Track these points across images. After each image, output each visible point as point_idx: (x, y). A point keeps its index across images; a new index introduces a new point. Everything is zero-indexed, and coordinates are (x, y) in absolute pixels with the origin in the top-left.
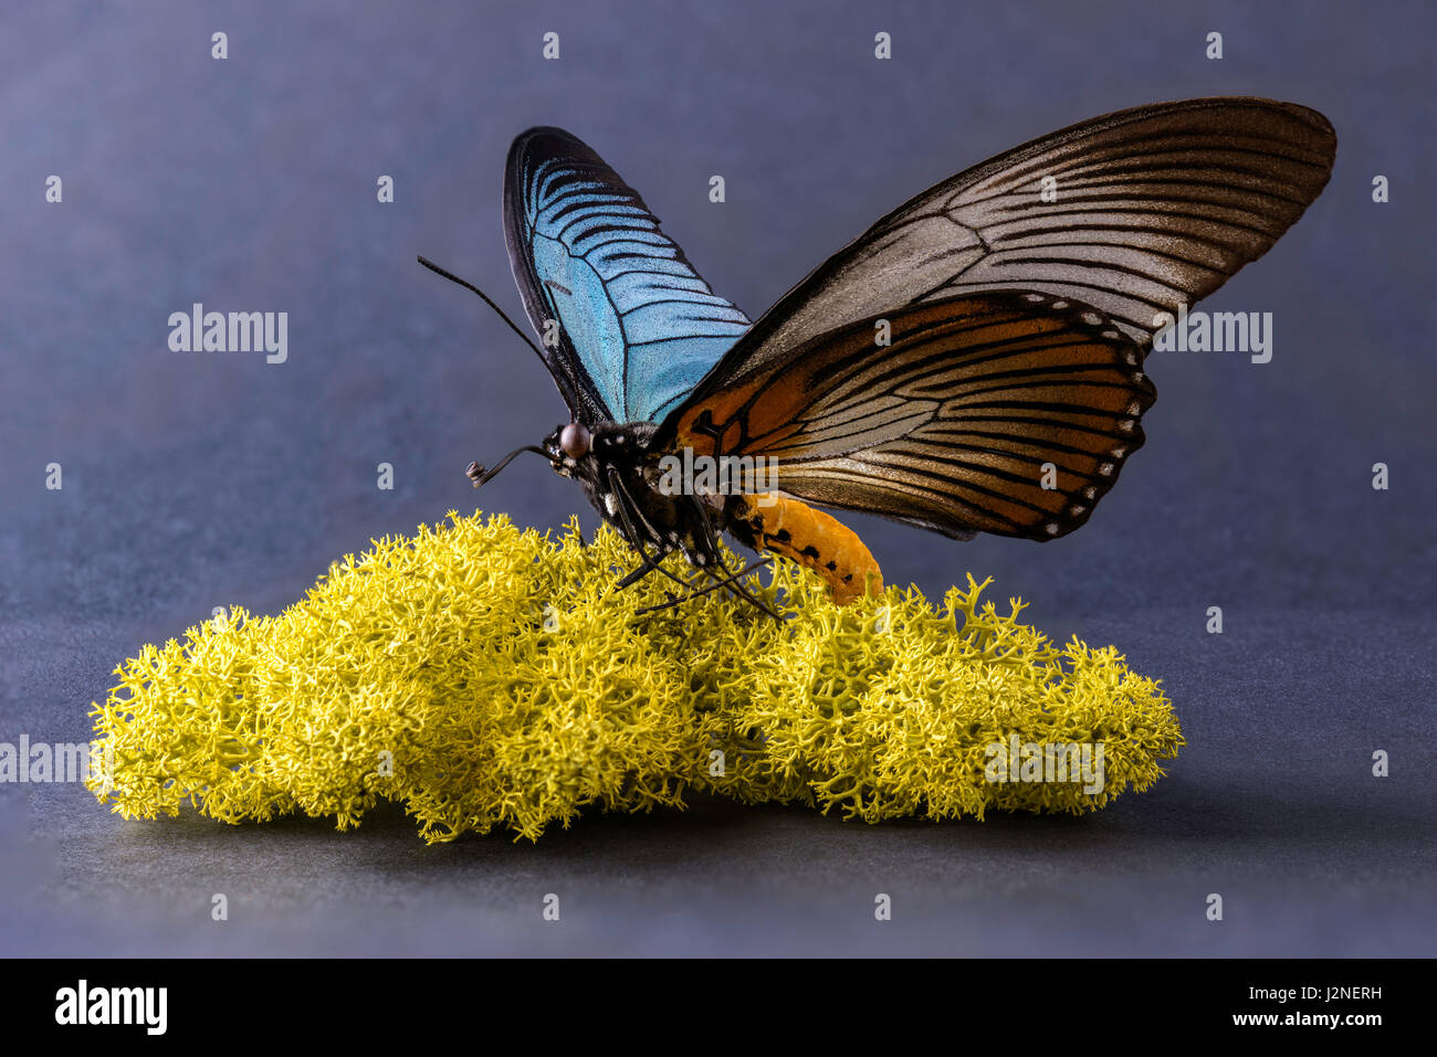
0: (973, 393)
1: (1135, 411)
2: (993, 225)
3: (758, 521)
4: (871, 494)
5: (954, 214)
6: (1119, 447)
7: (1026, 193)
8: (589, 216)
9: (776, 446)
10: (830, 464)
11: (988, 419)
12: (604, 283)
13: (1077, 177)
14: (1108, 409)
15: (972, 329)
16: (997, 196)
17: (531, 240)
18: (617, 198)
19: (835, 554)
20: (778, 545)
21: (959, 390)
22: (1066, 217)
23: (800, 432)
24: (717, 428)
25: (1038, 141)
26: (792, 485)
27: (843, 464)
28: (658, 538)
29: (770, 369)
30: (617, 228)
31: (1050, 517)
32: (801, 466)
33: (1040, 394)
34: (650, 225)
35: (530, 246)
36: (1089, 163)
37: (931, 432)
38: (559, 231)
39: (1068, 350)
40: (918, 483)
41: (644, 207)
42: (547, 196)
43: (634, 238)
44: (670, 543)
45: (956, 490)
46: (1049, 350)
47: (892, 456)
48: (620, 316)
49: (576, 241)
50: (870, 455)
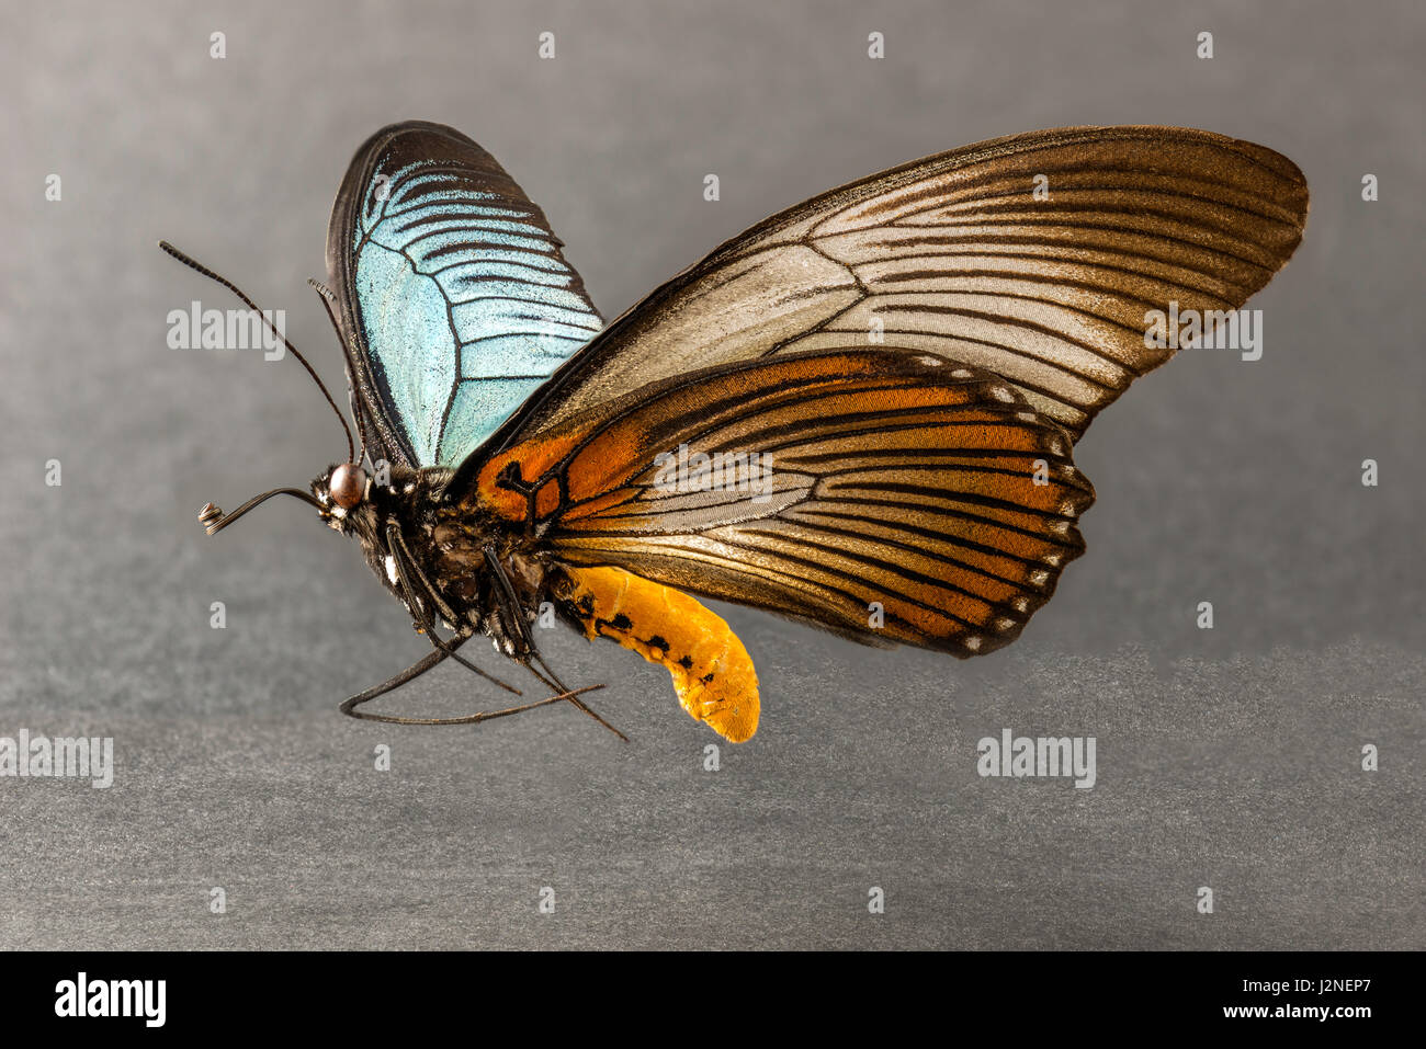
0: (857, 470)
1: (1069, 512)
2: (869, 262)
3: (587, 601)
4: (739, 581)
5: (819, 244)
6: (1052, 553)
7: (910, 226)
8: (458, 229)
9: (606, 514)
10: (679, 540)
11: (881, 503)
12: (450, 306)
13: (975, 211)
14: (1033, 505)
15: (850, 392)
16: (873, 227)
17: (360, 248)
18: (509, 213)
19: (690, 647)
20: (616, 634)
21: (840, 465)
22: (963, 259)
23: (637, 499)
24: (529, 485)
25: (926, 163)
26: (634, 561)
27: (694, 542)
28: (453, 617)
29: (593, 419)
30: (496, 247)
31: (972, 629)
32: (641, 539)
33: (942, 480)
34: (547, 247)
35: (356, 255)
36: (989, 196)
37: (808, 513)
38: (405, 242)
39: (975, 429)
40: (795, 573)
41: (546, 227)
42: (403, 200)
43: (514, 259)
44: (469, 623)
45: (847, 585)
46: (950, 428)
47: (759, 538)
48: (459, 345)
49: (428, 257)
50: (730, 533)
